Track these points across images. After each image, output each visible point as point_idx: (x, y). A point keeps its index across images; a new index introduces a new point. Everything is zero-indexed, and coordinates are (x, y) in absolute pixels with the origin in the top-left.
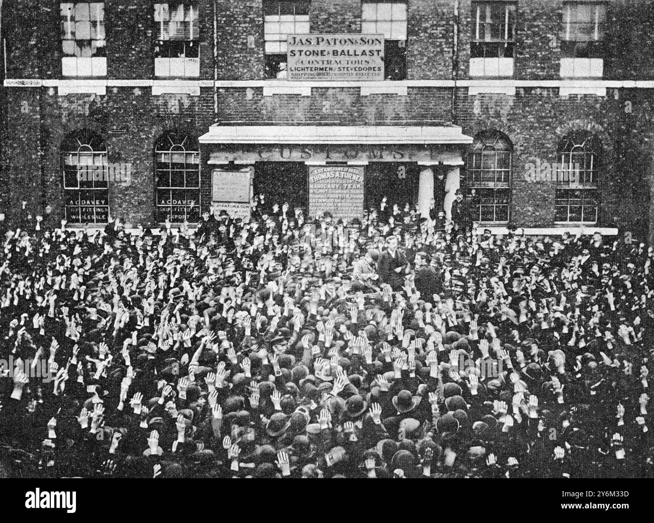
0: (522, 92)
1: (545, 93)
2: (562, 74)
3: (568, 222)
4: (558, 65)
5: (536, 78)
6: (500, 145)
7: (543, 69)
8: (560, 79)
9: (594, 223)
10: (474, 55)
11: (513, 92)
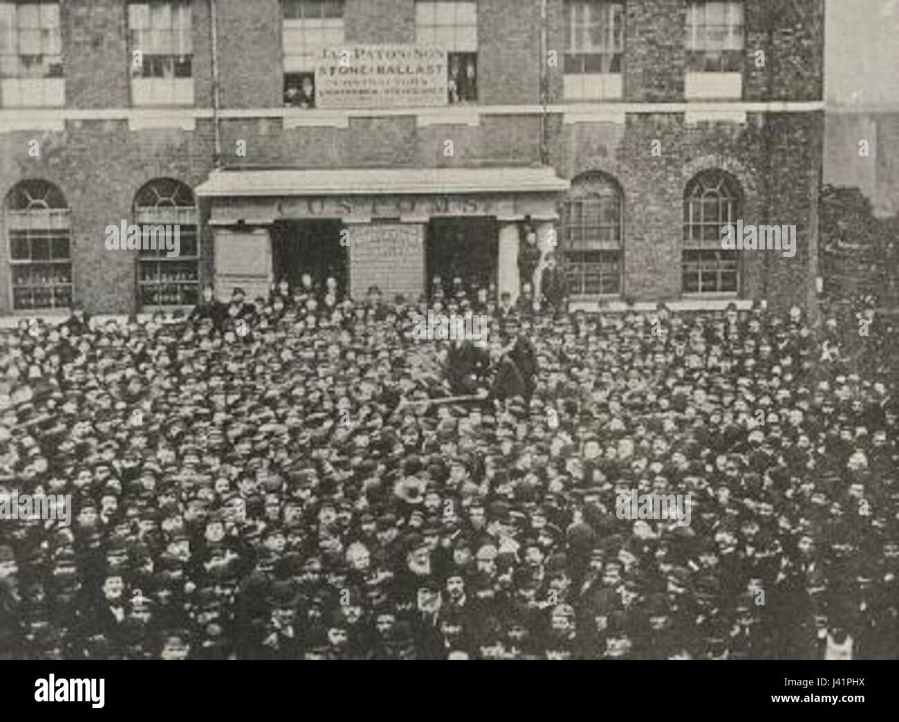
0: (635, 119)
1: (665, 120)
2: (688, 94)
3: (700, 294)
4: (682, 83)
5: (652, 100)
6: (607, 190)
7: (661, 87)
8: (685, 101)
9: (735, 294)
10: (568, 70)
11: (621, 119)
